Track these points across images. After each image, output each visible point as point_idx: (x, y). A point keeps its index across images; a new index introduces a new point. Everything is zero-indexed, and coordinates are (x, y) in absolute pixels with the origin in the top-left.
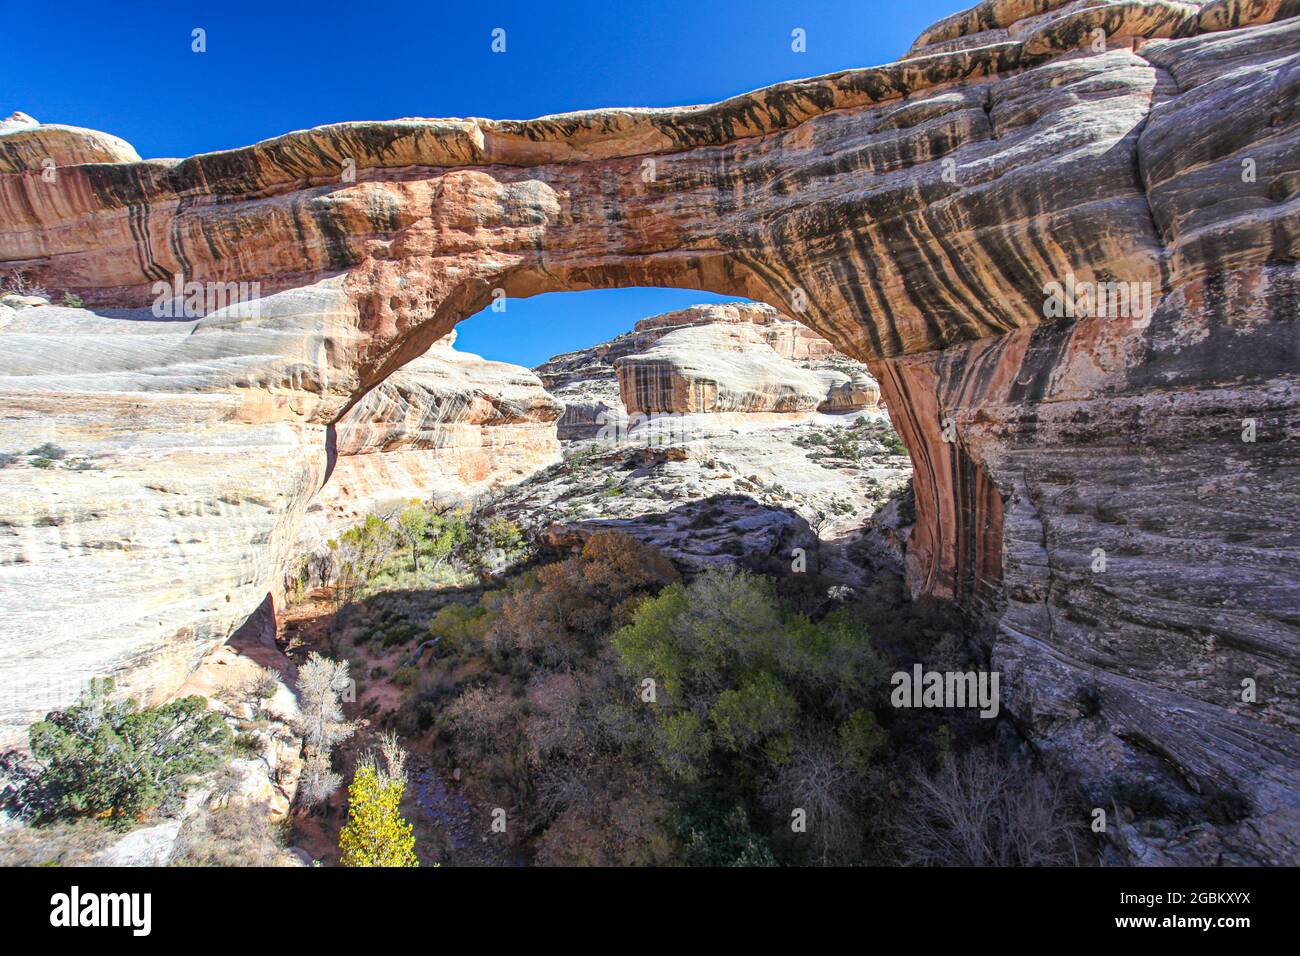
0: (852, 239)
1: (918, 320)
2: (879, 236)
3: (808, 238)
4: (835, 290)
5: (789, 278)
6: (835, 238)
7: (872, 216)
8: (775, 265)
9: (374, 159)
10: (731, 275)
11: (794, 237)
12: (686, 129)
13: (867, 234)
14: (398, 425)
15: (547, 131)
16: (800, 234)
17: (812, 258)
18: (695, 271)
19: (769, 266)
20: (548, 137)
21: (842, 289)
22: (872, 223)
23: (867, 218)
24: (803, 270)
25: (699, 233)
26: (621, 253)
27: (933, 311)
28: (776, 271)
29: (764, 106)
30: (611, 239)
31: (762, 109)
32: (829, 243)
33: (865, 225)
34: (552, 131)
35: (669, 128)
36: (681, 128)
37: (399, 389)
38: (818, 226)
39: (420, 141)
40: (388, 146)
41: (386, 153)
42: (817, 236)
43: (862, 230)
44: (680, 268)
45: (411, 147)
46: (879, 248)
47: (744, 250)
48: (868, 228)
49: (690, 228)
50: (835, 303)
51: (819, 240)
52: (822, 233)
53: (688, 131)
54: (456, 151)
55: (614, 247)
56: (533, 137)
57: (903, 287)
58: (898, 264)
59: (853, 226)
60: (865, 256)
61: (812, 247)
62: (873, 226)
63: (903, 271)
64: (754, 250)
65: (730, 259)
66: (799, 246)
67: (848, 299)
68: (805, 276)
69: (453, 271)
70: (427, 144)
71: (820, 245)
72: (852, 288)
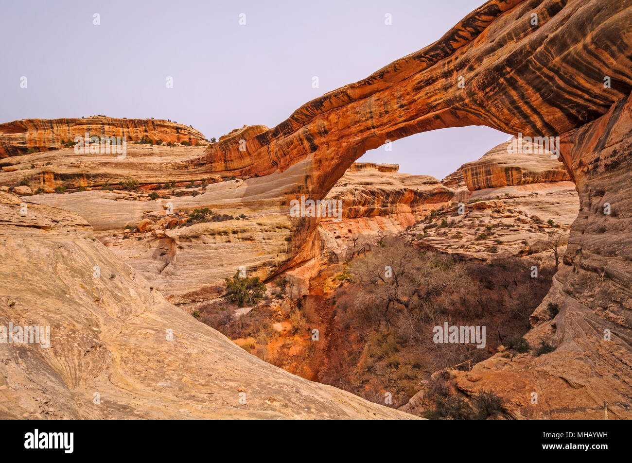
0: (505, 82)
1: (559, 114)
2: (519, 76)
3: (484, 89)
4: (505, 111)
5: (483, 111)
6: (497, 85)
7: (510, 67)
8: (473, 107)
9: (319, 111)
10: (458, 117)
11: (477, 91)
12: (430, 56)
13: (512, 77)
14: (372, 206)
15: (374, 80)
16: (479, 89)
17: (489, 98)
18: (439, 120)
19: (471, 108)
20: (375, 82)
21: (509, 110)
22: (511, 71)
23: (508, 69)
24: (488, 105)
25: (436, 103)
26: (404, 121)
27: (566, 106)
28: (476, 110)
30: (400, 117)
31: (462, 31)
32: (495, 88)
33: (509, 73)
34: (376, 79)
35: (422, 59)
36: (427, 56)
37: (370, 191)
38: (486, 82)
39: (331, 100)
40: (322, 105)
41: (322, 108)
42: (488, 87)
43: (508, 76)
44: (431, 121)
45: (329, 103)
46: (521, 82)
47: (457, 104)
48: (511, 74)
49: (432, 102)
50: (508, 117)
51: (489, 88)
52: (490, 84)
54: (343, 99)
55: (403, 118)
56: (370, 84)
57: (541, 99)
58: (534, 87)
59: (503, 75)
60: (515, 88)
61: (487, 93)
62: (513, 72)
63: (538, 89)
64: (461, 103)
65: (453, 110)
66: (481, 94)
67: (514, 114)
68: (489, 108)
69: (345, 144)
70: (333, 100)
71: (491, 90)
72: (514, 107)
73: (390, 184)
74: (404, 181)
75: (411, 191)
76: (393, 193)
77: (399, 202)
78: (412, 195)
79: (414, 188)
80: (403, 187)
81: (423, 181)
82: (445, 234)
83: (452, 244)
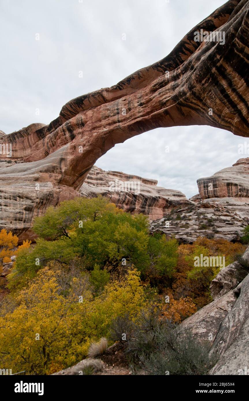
0: (216, 72)
2: (227, 63)
3: (200, 82)
4: (218, 101)
5: (201, 105)
6: (210, 75)
7: (219, 55)
8: (193, 101)
9: (81, 108)
10: (183, 114)
11: (195, 84)
12: (164, 66)
13: (221, 65)
14: (133, 206)
15: (123, 85)
16: (197, 81)
17: (205, 90)
18: (168, 116)
19: (192, 102)
20: (124, 87)
21: (221, 100)
23: (218, 57)
24: (204, 98)
25: (166, 100)
26: (142, 116)
28: (195, 104)
29: (188, 41)
30: (139, 112)
31: (188, 44)
32: (209, 79)
33: (219, 61)
34: (125, 84)
35: (159, 68)
36: (163, 66)
37: (133, 195)
38: (202, 74)
39: (90, 99)
40: (83, 103)
41: (83, 105)
43: (218, 64)
44: (162, 116)
45: (88, 102)
46: (229, 69)
47: (181, 100)
48: (221, 61)
49: (163, 99)
50: (220, 108)
51: (205, 80)
52: (205, 75)
53: (165, 66)
54: (99, 99)
55: (141, 114)
56: (120, 89)
57: (245, 84)
58: (239, 72)
60: (225, 77)
61: (203, 85)
62: (222, 59)
63: (242, 75)
64: (184, 97)
65: (178, 106)
66: (198, 87)
67: (224, 103)
68: (205, 101)
69: (95, 134)
70: (92, 99)
71: (206, 82)
72: (224, 96)
73: (149, 192)
74: (160, 192)
75: (164, 199)
76: (150, 199)
77: (155, 206)
78: (165, 202)
79: (167, 198)
80: (158, 195)
81: (173, 193)
82: (177, 224)
83: (179, 231)
